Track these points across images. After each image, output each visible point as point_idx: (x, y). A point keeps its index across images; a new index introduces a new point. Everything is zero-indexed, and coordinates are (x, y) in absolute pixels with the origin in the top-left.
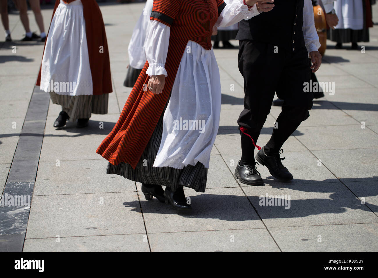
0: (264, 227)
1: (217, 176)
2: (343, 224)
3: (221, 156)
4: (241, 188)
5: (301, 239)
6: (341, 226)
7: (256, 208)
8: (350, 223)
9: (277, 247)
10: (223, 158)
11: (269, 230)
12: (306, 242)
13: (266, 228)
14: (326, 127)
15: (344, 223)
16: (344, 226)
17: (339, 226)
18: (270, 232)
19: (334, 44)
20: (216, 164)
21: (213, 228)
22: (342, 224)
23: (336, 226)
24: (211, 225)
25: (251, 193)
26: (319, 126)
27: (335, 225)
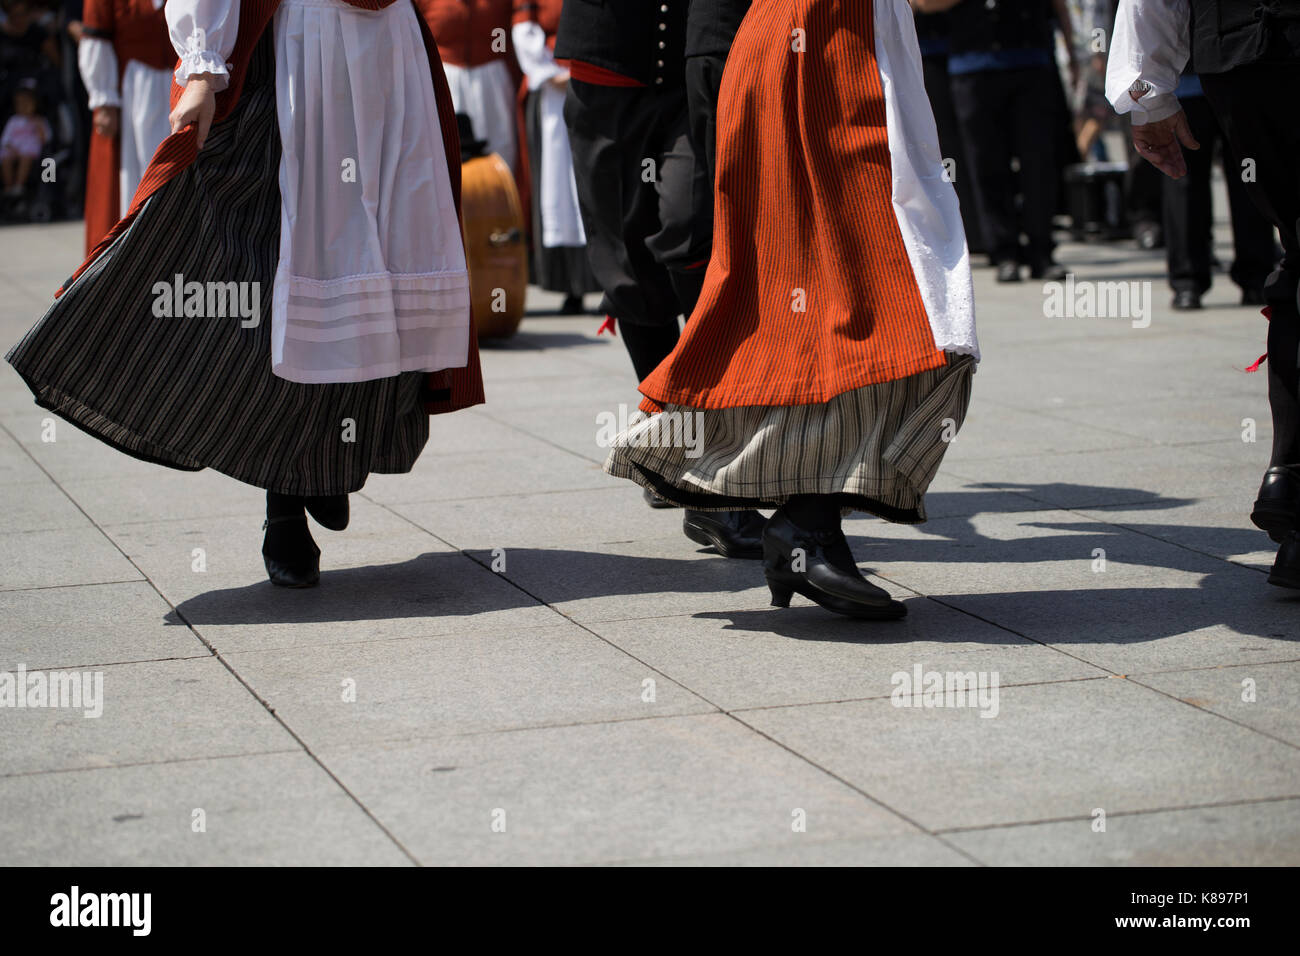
0: (295, 745)
1: (133, 632)
2: (580, 723)
3: (150, 583)
4: (218, 658)
5: (429, 767)
6: (575, 728)
7: (268, 702)
8: (605, 719)
9: (344, 792)
10: (159, 589)
11: (315, 753)
12: (448, 774)
13: (306, 749)
14: (524, 497)
15: (582, 720)
16: (582, 727)
17: (566, 729)
18: (319, 757)
19: (556, 300)
20: (130, 603)
21: (111, 761)
22: (575, 724)
23: (554, 731)
24: (103, 754)
25: (253, 667)
26: (502, 496)
27: (554, 726)
